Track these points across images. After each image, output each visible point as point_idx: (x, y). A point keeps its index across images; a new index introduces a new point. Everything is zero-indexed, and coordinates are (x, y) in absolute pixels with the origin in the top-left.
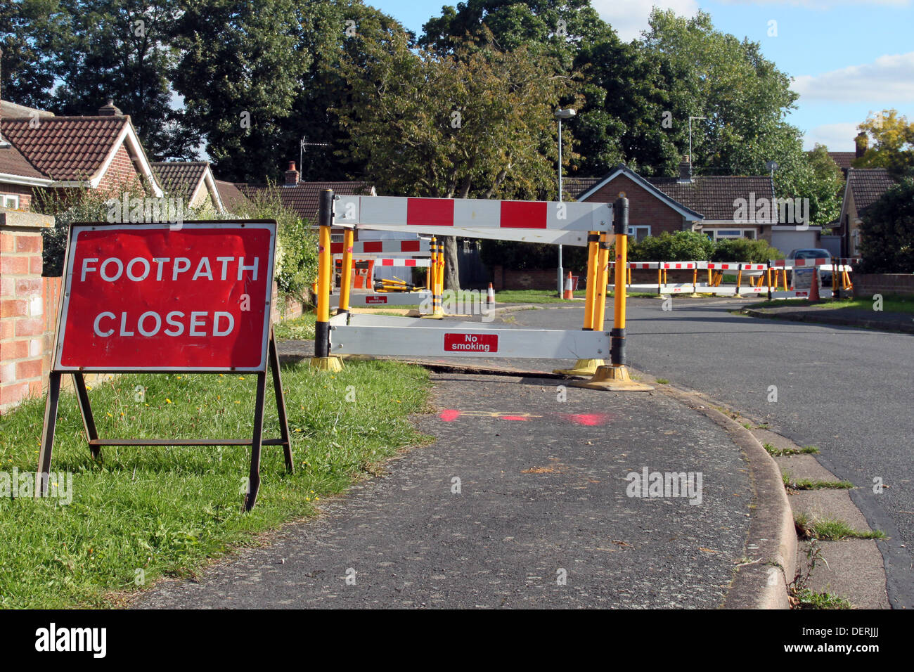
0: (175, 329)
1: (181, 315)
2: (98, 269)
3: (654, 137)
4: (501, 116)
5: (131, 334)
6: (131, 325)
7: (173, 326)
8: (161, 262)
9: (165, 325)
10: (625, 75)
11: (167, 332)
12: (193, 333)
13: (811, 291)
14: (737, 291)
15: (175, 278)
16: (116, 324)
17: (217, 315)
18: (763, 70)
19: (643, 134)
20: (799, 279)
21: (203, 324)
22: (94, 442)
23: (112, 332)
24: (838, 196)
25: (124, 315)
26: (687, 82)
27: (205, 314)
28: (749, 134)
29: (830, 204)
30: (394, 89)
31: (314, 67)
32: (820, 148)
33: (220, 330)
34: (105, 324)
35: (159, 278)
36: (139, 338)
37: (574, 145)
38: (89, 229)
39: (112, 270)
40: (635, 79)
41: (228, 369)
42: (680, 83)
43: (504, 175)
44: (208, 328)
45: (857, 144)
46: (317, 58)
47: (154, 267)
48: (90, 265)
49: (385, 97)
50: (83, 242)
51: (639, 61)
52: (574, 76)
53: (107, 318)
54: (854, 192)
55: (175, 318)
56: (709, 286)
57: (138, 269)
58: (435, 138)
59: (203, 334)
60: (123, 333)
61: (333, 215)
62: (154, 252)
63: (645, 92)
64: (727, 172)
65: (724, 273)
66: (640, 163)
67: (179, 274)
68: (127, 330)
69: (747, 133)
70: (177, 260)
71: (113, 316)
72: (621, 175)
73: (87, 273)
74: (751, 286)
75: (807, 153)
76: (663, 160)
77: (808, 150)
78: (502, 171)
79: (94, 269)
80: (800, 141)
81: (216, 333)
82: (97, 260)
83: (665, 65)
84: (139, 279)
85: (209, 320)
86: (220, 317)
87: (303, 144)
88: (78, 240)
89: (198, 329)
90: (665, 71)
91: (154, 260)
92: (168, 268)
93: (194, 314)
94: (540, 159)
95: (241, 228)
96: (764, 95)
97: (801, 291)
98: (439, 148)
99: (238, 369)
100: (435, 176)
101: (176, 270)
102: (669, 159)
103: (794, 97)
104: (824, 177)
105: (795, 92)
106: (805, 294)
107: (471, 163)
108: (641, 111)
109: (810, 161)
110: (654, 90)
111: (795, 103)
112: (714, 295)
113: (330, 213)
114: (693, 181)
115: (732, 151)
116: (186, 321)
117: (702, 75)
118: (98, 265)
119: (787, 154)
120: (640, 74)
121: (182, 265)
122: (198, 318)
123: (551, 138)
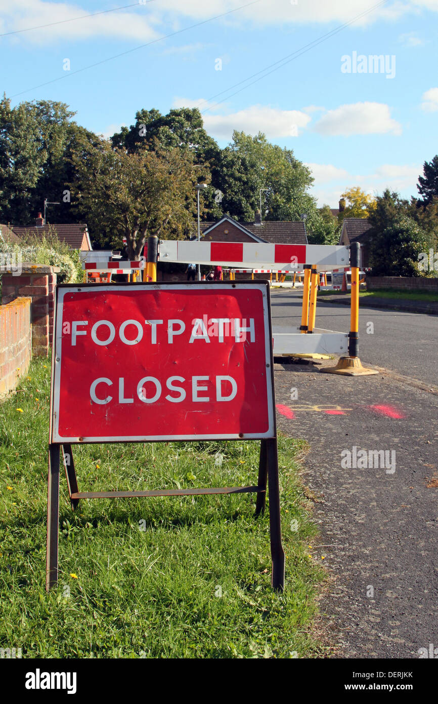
0: (176, 394)
1: (182, 379)
2: (89, 333)
3: (238, 200)
4: (166, 188)
5: (131, 401)
6: (131, 391)
7: (174, 391)
8: (154, 324)
9: (165, 391)
10: (222, 166)
11: (169, 398)
12: (195, 399)
13: (343, 286)
14: (293, 285)
15: (170, 341)
16: (114, 391)
17: (219, 379)
18: (296, 166)
19: (232, 198)
20: (335, 279)
21: (205, 388)
22: (75, 496)
23: (110, 399)
24: (335, 233)
25: (121, 381)
26: (255, 170)
27: (206, 378)
28: (289, 200)
29: (331, 237)
30: (103, 172)
31: (49, 160)
32: (326, 207)
33: (223, 395)
34: (102, 391)
35: (154, 341)
36: (139, 405)
37: (205, 204)
38: (75, 290)
39: (103, 333)
40: (227, 168)
41: (237, 436)
42: (252, 171)
43: (167, 220)
44: (211, 393)
45: (340, 205)
46: (51, 154)
47: (147, 330)
48: (79, 328)
49: (98, 176)
50: (70, 304)
51: (229, 159)
52: (205, 165)
53: (103, 384)
54: (347, 230)
55: (175, 383)
56: (277, 282)
57: (131, 332)
58: (129, 200)
59: (206, 399)
60: (122, 400)
61: (158, 254)
62: (146, 314)
63: (232, 176)
64: (277, 219)
65: (287, 275)
66: (231, 214)
67: (175, 337)
68: (125, 397)
69: (288, 198)
70: (171, 323)
71: (109, 382)
72: (226, 221)
73: (78, 337)
74: (299, 282)
75: (319, 209)
76: (243, 213)
77: (319, 208)
78: (166, 219)
79: (85, 333)
80: (315, 203)
81: (220, 398)
82: (86, 323)
83: (244, 160)
84: (133, 343)
85: (211, 384)
86: (222, 381)
87: (46, 203)
88: (65, 301)
89: (201, 394)
90: (243, 164)
91: (146, 322)
92: (162, 330)
93: (195, 379)
94: (186, 212)
95: (232, 288)
96: (297, 178)
97: (336, 286)
98: (132, 206)
99: (246, 436)
100: (127, 221)
101: (171, 333)
102: (246, 212)
103: (312, 180)
104: (328, 222)
105: (313, 177)
106: (339, 287)
107: (148, 214)
108: (230, 186)
109: (320, 213)
110: (237, 174)
111: (312, 183)
112: (281, 287)
113: (156, 253)
114: (262, 224)
115: (280, 208)
116: (187, 386)
117: (262, 166)
118: (88, 328)
119: (308, 210)
120: (231, 165)
121: (176, 327)
122: (200, 383)
123: (192, 200)
